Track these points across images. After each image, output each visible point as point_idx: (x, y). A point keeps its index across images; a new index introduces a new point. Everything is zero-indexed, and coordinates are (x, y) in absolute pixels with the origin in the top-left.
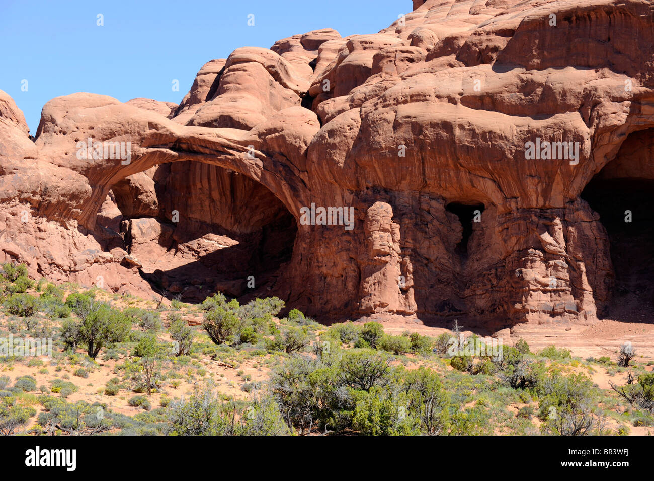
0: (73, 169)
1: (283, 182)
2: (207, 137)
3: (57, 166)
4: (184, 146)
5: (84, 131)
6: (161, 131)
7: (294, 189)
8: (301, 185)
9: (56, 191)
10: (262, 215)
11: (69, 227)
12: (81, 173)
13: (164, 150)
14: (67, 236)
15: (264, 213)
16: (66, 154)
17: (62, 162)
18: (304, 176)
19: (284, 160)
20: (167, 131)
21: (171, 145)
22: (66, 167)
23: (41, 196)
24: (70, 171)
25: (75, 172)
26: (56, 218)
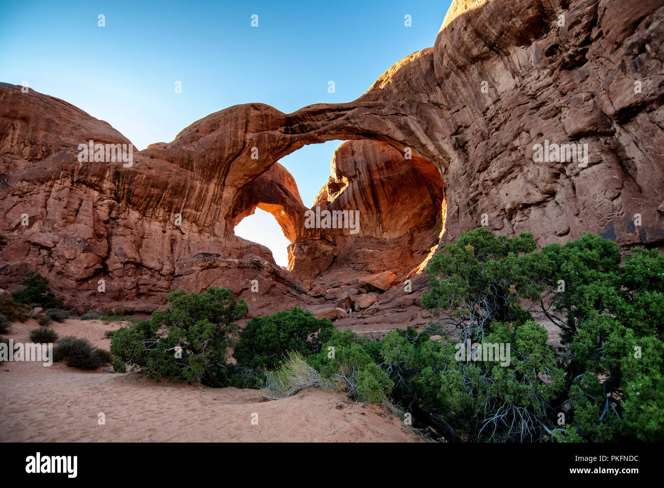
0: (172, 162)
3: (149, 158)
8: (434, 110)
10: (407, 217)
11: (184, 232)
12: (182, 167)
14: (179, 239)
15: (408, 215)
22: (162, 159)
23: (114, 183)
24: (165, 163)
25: (174, 165)
26: (161, 218)
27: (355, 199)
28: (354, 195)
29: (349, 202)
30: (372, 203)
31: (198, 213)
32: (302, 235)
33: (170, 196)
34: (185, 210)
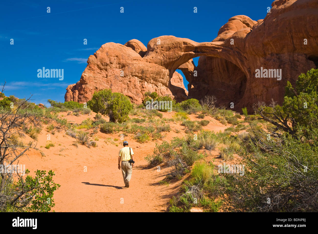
0: (156, 63)
1: (237, 59)
2: (207, 45)
3: (148, 63)
4: (199, 50)
5: (160, 49)
6: (188, 45)
7: (242, 61)
8: (244, 59)
9: (148, 72)
11: (158, 86)
12: (159, 65)
13: (191, 52)
14: (157, 90)
16: (152, 58)
17: (150, 61)
18: (245, 55)
19: (238, 50)
20: (191, 44)
21: (194, 50)
22: (153, 63)
23: (142, 74)
24: (154, 64)
25: (156, 64)
26: (152, 83)
27: (219, 66)
28: (218, 65)
29: (216, 67)
30: (226, 69)
31: (163, 80)
32: (194, 80)
33: (155, 76)
34: (159, 79)
